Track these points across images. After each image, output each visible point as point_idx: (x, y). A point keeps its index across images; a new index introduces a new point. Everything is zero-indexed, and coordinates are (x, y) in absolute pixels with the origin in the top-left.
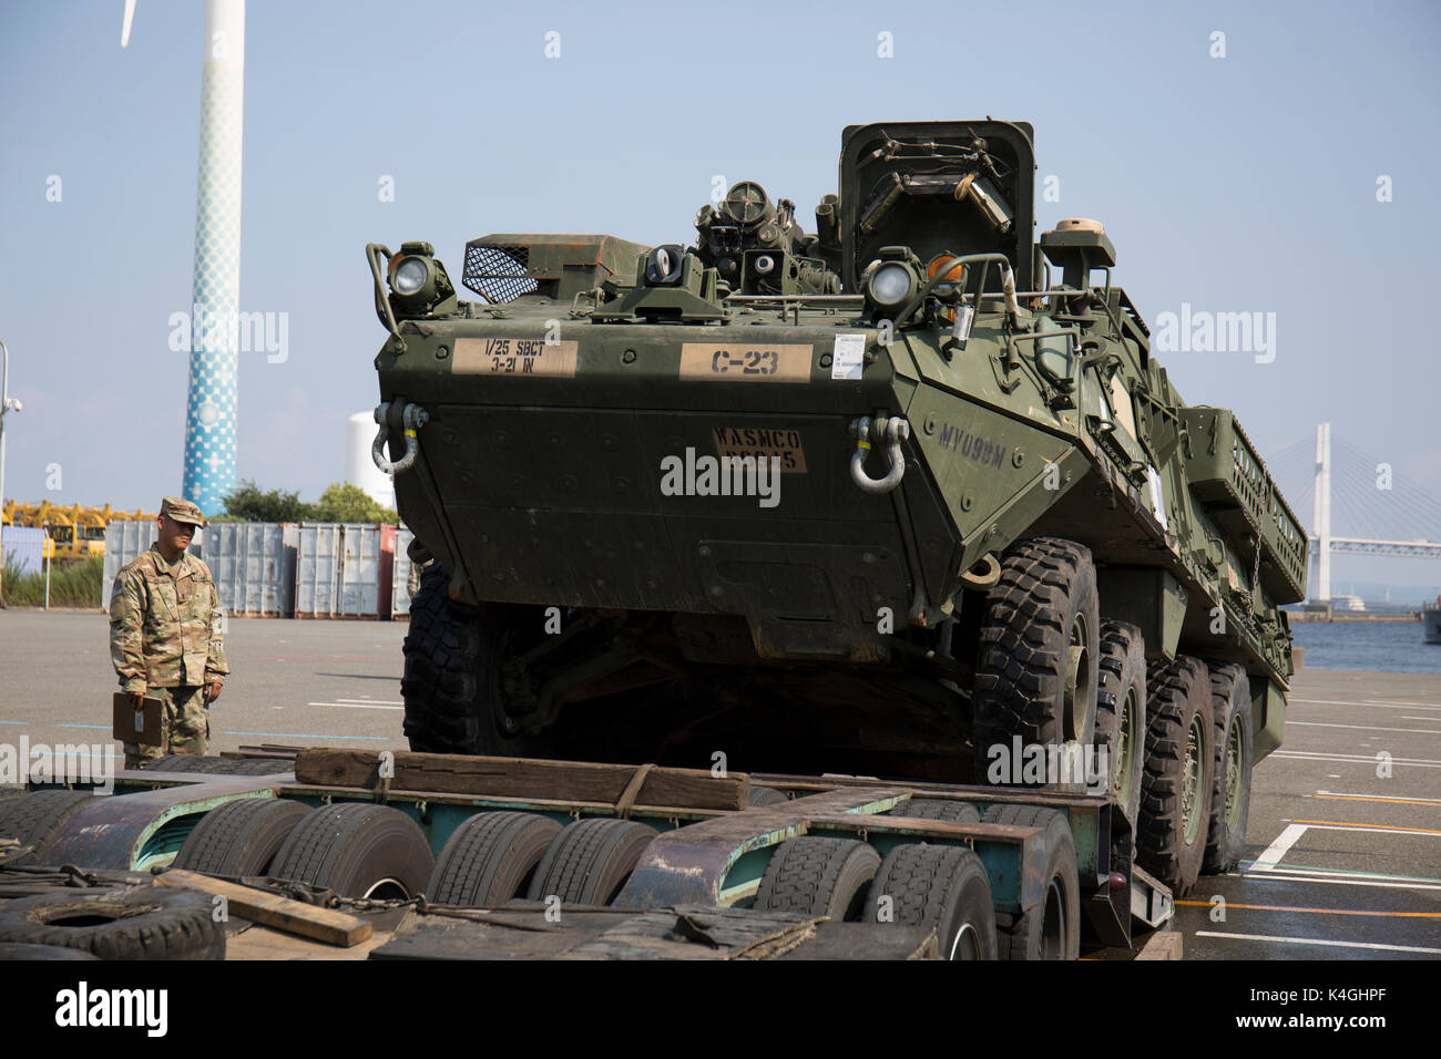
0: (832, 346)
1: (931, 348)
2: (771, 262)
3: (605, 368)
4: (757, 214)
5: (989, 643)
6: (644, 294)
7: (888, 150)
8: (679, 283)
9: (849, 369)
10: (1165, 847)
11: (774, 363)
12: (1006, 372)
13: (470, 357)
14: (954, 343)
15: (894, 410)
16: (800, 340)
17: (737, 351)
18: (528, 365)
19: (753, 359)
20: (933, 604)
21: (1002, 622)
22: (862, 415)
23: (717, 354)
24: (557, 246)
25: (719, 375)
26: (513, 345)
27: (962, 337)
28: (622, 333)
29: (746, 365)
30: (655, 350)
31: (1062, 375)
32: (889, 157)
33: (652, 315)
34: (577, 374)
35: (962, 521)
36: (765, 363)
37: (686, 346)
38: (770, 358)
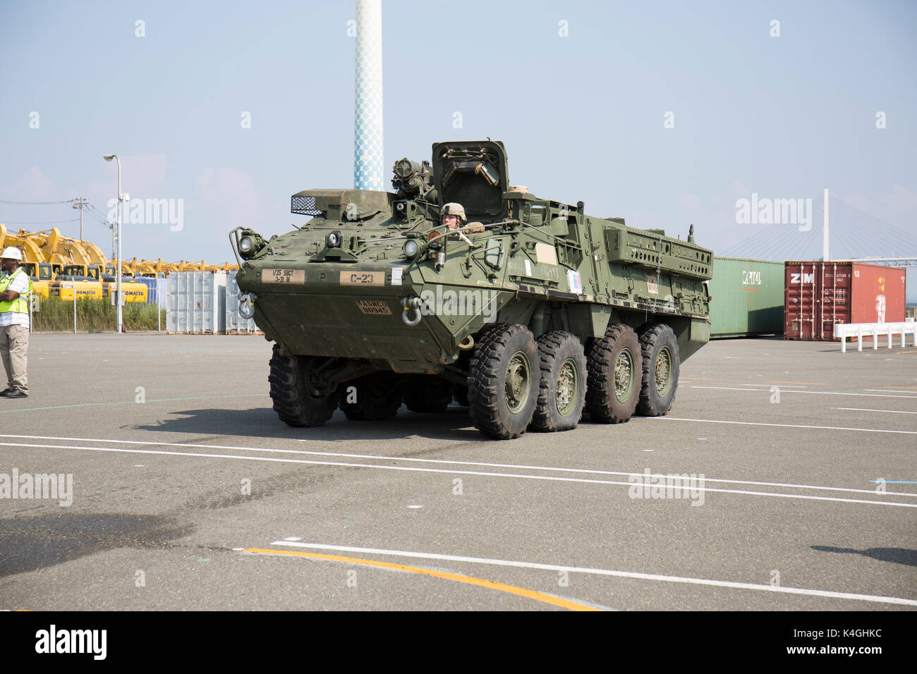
0: (391, 272)
1: (430, 269)
2: (402, 206)
3: (314, 280)
4: (409, 174)
5: (473, 366)
6: (327, 251)
7: (449, 154)
8: (339, 246)
9: (398, 281)
10: (604, 403)
11: (372, 279)
12: (467, 269)
13: (268, 277)
14: (439, 265)
15: (415, 295)
16: (380, 270)
17: (359, 274)
18: (288, 280)
19: (364, 277)
20: (450, 355)
21: (478, 358)
22: (403, 297)
23: (352, 275)
24: (325, 197)
25: (353, 284)
26: (282, 271)
27: (441, 264)
28: (319, 267)
29: (362, 279)
30: (331, 273)
31: (495, 264)
32: (449, 157)
33: (330, 259)
34: (305, 283)
35: (451, 329)
36: (369, 279)
37: (342, 272)
38: (370, 277)
